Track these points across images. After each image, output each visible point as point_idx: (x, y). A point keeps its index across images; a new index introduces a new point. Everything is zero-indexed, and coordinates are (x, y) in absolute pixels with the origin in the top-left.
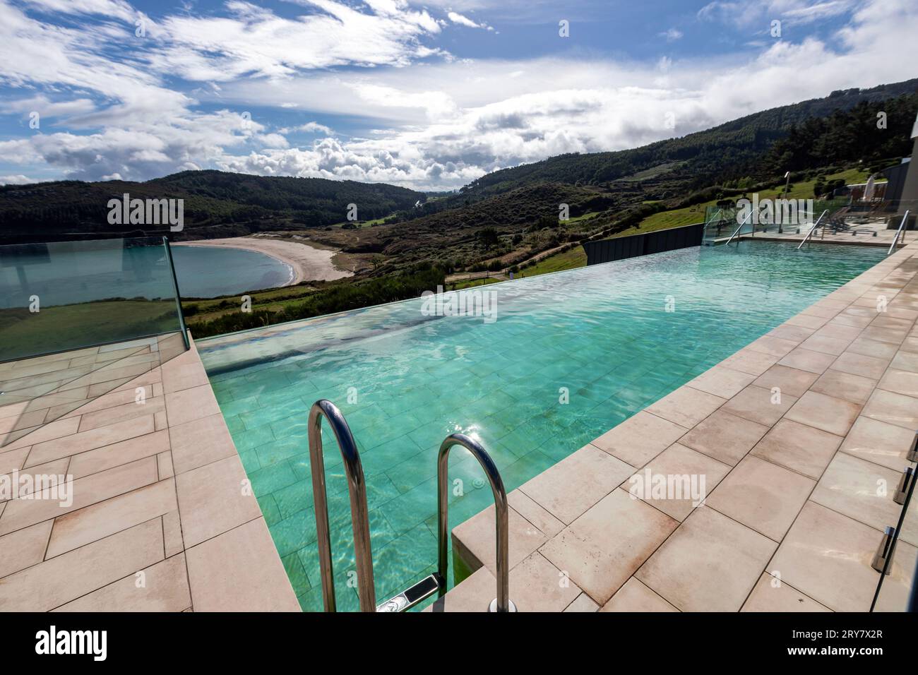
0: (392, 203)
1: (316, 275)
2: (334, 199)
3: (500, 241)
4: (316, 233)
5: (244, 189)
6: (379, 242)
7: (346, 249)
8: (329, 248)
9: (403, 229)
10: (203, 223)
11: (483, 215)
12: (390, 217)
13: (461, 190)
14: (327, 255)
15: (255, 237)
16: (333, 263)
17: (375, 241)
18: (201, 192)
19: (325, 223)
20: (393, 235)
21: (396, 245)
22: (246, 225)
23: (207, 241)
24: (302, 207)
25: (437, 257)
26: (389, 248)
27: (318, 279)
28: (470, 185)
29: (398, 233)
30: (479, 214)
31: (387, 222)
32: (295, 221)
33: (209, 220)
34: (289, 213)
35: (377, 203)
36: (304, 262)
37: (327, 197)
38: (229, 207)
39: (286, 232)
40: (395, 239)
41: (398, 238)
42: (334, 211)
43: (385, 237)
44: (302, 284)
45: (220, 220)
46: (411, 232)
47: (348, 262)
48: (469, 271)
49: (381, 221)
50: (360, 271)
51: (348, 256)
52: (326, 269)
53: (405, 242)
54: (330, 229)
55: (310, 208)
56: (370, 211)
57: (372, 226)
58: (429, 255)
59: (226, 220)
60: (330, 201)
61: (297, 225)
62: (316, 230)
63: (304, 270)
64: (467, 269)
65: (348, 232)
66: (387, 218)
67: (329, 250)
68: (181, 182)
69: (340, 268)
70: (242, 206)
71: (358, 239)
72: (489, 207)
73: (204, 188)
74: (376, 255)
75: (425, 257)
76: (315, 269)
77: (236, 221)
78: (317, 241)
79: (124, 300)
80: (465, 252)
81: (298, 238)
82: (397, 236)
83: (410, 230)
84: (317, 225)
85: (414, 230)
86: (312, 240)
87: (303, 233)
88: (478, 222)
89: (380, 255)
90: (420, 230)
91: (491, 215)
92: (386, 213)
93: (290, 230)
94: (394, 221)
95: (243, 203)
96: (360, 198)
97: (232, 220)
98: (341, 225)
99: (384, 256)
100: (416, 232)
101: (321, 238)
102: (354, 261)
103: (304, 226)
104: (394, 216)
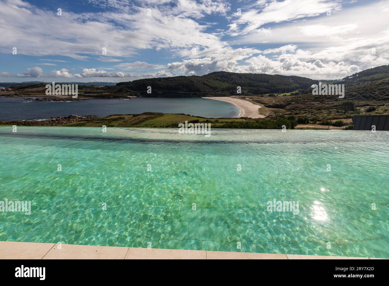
0: (297, 85)
1: (250, 115)
2: (268, 83)
3: (356, 110)
4: (256, 97)
5: (232, 79)
6: (284, 104)
7: (267, 105)
8: (259, 104)
9: (298, 98)
10: (215, 91)
11: (354, 93)
12: (294, 92)
13: (344, 79)
14: (258, 107)
15: (232, 97)
16: (259, 111)
17: (282, 103)
18: (217, 79)
19: (261, 93)
20: (292, 101)
21: (292, 106)
22: (230, 92)
23: (215, 97)
24: (254, 86)
25: (310, 114)
26: (288, 107)
27: (249, 117)
28: (351, 76)
29: (295, 100)
30: (351, 93)
31: (292, 95)
32: (249, 92)
33: (217, 90)
34: (247, 89)
35: (289, 85)
36: (247, 109)
37: (264, 82)
38: (225, 85)
39: (244, 96)
40: (293, 103)
41: (294, 102)
42: (266, 88)
43: (287, 102)
44: (242, 118)
45: (221, 90)
46: (302, 100)
47: (266, 111)
48: (319, 124)
49: (289, 94)
50: (270, 116)
51: (267, 109)
52: (255, 113)
53: (298, 105)
54: (263, 96)
55: (256, 86)
56: (285, 89)
57: (283, 96)
58: (306, 113)
59: (223, 90)
60: (266, 84)
61: (249, 93)
62: (256, 96)
63: (246, 112)
64: (318, 122)
65: (270, 98)
66: (292, 93)
67: (259, 105)
68: (212, 76)
69: (261, 114)
70: (230, 85)
71: (274, 101)
72: (361, 89)
73: (219, 78)
74: (281, 109)
75: (303, 113)
76: (250, 113)
77: (226, 90)
78: (255, 101)
79: (185, 115)
80: (329, 113)
81: (248, 99)
82: (294, 101)
83: (303, 99)
84: (258, 94)
85: (304, 99)
86: (253, 100)
87: (250, 97)
88: (349, 97)
89: (282, 110)
90: (308, 99)
91: (361, 94)
92: (293, 90)
93: (246, 95)
94: (296, 94)
95: (231, 84)
96: (281, 82)
97: (225, 90)
98: (268, 95)
99: (284, 110)
100: (306, 100)
101: (257, 100)
102: (269, 112)
103: (252, 94)
104: (297, 92)
